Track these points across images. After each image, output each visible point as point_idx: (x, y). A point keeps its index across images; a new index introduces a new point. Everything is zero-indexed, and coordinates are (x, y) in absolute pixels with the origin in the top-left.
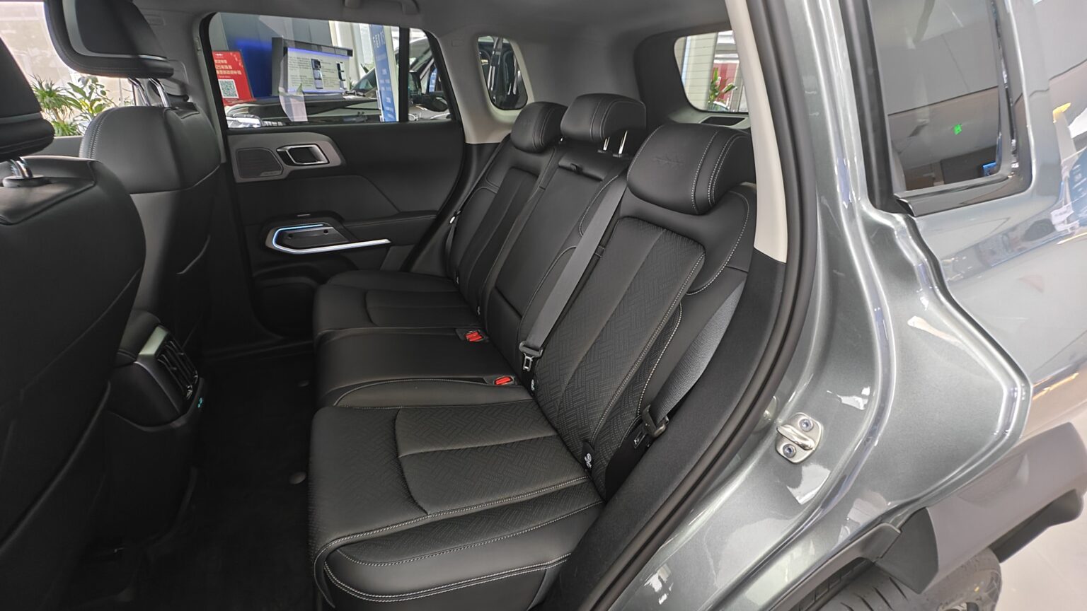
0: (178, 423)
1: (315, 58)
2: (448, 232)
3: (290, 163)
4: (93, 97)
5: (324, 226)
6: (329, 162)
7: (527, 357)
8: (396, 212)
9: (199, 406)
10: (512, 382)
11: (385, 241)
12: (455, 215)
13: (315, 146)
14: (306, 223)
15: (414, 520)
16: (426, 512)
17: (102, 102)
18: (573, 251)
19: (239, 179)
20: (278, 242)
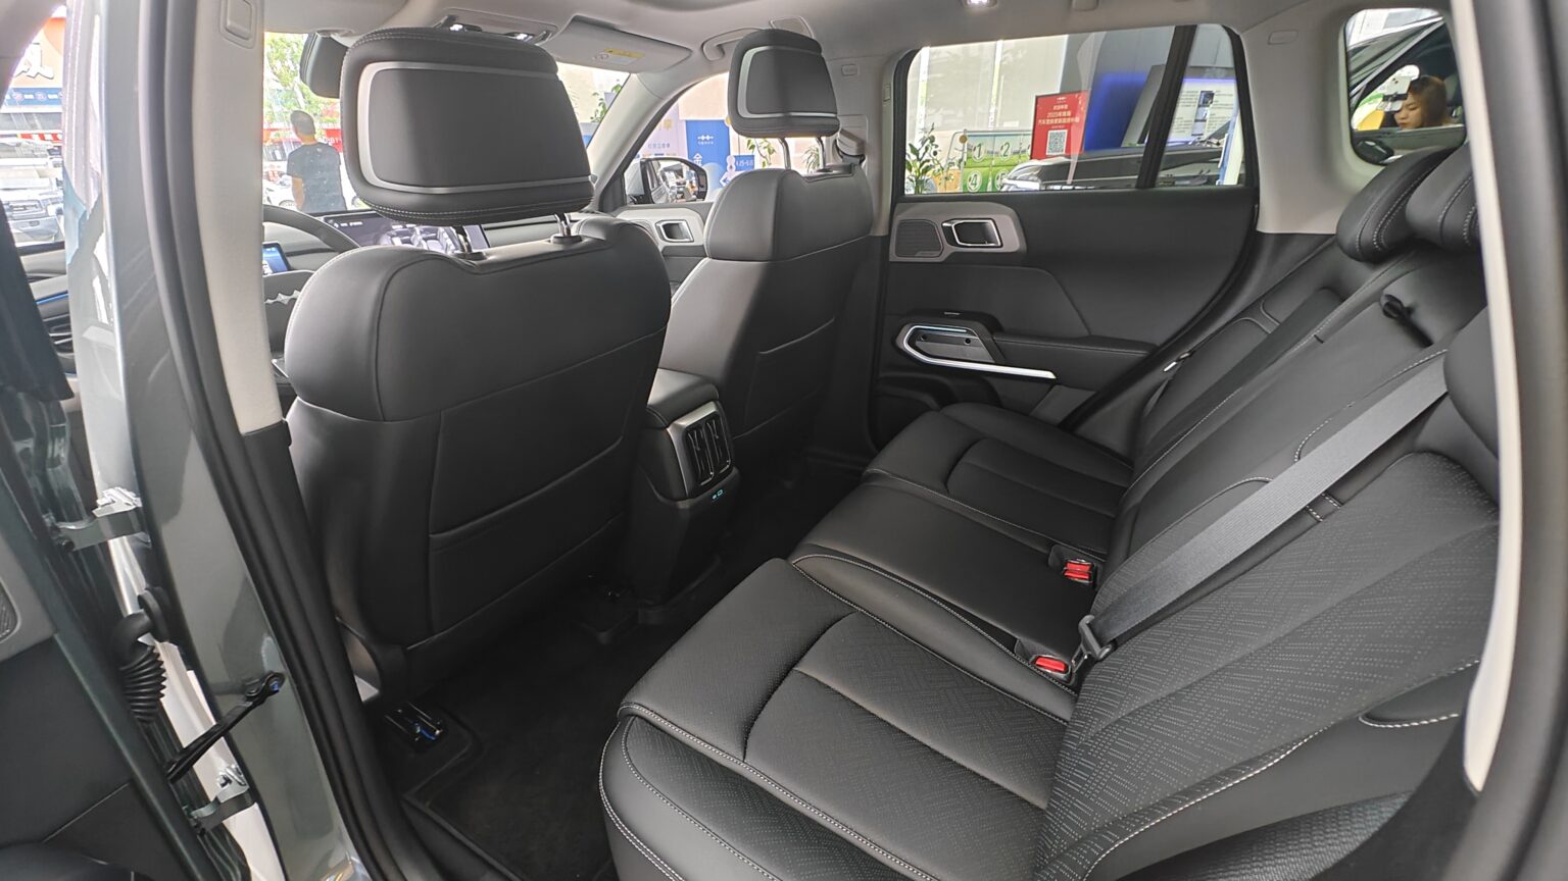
0: (683, 505)
1: (1208, 89)
2: (1161, 384)
3: (953, 243)
4: (926, 157)
5: (968, 332)
6: (1002, 246)
7: (1082, 646)
8: (1085, 333)
9: (714, 497)
10: (1062, 676)
11: (1049, 375)
12: (1178, 360)
13: (991, 221)
14: (953, 325)
15: (725, 753)
16: (744, 758)
17: (931, 163)
18: (1260, 487)
19: (893, 257)
20: (911, 343)
